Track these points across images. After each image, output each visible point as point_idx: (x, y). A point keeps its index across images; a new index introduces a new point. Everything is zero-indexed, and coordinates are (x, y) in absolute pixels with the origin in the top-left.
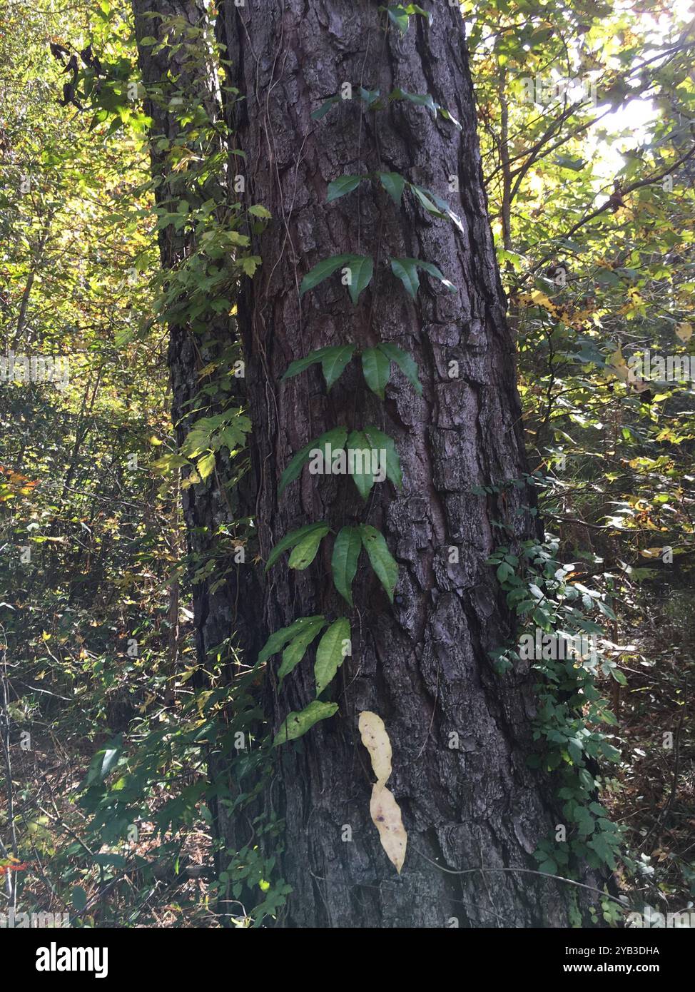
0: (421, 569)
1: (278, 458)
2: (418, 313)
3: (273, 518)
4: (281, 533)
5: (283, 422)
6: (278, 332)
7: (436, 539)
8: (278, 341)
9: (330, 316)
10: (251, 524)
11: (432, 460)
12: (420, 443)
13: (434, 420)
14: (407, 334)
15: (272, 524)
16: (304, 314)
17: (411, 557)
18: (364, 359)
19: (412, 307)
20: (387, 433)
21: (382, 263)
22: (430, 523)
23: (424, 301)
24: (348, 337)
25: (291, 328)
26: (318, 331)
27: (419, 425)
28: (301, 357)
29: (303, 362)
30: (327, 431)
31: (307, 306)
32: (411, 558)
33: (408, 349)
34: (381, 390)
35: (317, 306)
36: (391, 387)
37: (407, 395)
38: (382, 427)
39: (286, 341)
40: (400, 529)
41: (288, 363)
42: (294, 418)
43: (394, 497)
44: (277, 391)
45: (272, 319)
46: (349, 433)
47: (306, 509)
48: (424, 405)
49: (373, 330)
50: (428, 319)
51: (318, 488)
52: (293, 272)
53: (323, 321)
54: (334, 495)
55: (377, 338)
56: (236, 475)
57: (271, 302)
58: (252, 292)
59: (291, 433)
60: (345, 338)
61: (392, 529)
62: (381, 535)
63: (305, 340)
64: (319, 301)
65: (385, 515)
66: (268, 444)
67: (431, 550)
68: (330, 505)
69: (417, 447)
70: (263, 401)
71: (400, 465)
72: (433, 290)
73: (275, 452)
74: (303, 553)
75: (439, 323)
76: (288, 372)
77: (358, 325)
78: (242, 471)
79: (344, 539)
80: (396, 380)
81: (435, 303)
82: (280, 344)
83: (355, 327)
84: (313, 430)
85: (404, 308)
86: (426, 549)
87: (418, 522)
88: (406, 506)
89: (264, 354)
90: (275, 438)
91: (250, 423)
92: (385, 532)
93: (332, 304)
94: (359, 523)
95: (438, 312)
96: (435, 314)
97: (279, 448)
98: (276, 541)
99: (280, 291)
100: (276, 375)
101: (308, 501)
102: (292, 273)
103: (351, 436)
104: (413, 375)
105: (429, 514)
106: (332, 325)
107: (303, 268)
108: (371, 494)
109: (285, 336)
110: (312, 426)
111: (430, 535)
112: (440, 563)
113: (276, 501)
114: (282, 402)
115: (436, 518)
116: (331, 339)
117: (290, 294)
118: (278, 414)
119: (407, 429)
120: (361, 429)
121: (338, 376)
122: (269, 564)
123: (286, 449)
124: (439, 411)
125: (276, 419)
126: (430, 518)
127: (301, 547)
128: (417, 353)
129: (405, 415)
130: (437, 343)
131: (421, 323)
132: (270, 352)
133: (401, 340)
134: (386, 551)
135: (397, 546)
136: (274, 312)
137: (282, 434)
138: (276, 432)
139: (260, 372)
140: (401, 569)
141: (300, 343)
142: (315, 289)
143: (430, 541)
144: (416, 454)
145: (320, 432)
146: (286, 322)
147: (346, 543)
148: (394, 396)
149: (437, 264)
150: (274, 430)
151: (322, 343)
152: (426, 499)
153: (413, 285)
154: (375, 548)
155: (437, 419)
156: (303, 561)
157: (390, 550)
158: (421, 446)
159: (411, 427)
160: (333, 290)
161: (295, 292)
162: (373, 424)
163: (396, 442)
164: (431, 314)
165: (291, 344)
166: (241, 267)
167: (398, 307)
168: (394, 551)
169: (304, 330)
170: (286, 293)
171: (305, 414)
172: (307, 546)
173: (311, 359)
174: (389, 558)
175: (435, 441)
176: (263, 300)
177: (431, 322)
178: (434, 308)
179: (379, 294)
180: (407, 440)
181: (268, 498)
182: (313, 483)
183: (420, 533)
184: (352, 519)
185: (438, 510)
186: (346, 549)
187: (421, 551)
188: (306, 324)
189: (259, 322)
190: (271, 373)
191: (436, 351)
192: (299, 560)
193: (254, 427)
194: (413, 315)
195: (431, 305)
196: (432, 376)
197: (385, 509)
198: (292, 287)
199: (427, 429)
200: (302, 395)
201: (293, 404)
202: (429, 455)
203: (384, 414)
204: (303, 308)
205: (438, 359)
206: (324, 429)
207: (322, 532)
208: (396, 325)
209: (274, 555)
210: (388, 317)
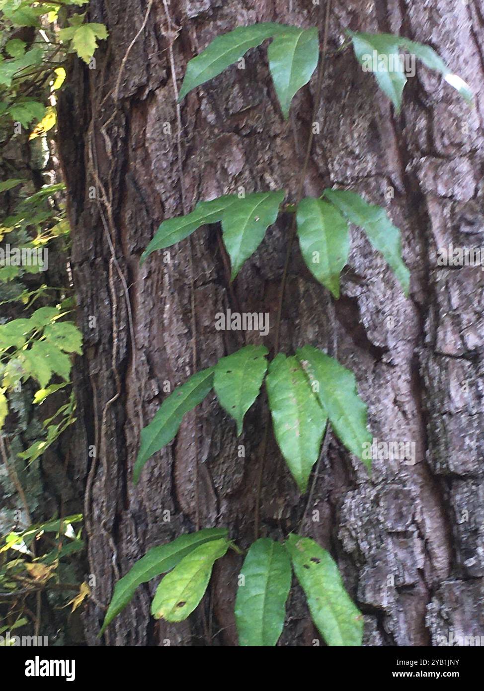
0: (403, 626)
1: (130, 404)
2: (398, 137)
3: (118, 519)
4: (133, 549)
5: (142, 335)
6: (136, 164)
7: (433, 569)
8: (135, 183)
9: (236, 138)
10: (69, 532)
11: (425, 416)
12: (401, 381)
13: (428, 339)
14: (379, 175)
15: (116, 532)
16: (186, 133)
17: (386, 601)
18: (300, 219)
19: (389, 125)
20: (341, 361)
21: (333, 42)
22: (421, 536)
23: (410, 116)
24: (268, 177)
25: (160, 160)
26: (211, 164)
27: (401, 346)
28: (180, 212)
29: (184, 222)
30: (226, 354)
31: (191, 118)
32: (385, 604)
33: (379, 201)
34: (333, 277)
35: (211, 118)
36: (350, 274)
37: (379, 289)
38: (330, 350)
39: (150, 183)
40: (364, 546)
41: (155, 224)
42: (163, 328)
43: (353, 485)
44: (131, 278)
45: (125, 141)
46: (270, 358)
47: (183, 504)
48: (409, 309)
49: (313, 164)
50: (418, 148)
51: (208, 462)
52: (166, 54)
53: (222, 145)
54: (239, 477)
55: (321, 179)
56: (43, 438)
57: (122, 109)
58: (87, 90)
59: (156, 357)
60: (262, 178)
61: (349, 546)
62: (329, 558)
63: (186, 182)
64: (215, 108)
65: (335, 519)
66: (111, 377)
67: (421, 589)
68: (230, 497)
69: (396, 389)
70: (103, 295)
71: (366, 422)
72: (427, 95)
73: (124, 391)
74: (180, 588)
75: (437, 155)
76: (154, 242)
77: (287, 155)
78: (53, 431)
79: (259, 563)
80: (358, 261)
81: (430, 119)
82: (138, 188)
83: (281, 158)
84: (199, 351)
85: (373, 126)
86: (412, 586)
87: (398, 534)
88: (376, 502)
89: (108, 205)
90: (125, 365)
91: (79, 337)
92: (335, 549)
93: (240, 115)
94: (285, 533)
95: (437, 135)
96: (430, 139)
97: (133, 386)
98: (123, 566)
99: (141, 88)
100: (130, 246)
101: (186, 487)
102: (163, 55)
103: (275, 362)
104: (393, 251)
105: (418, 518)
106: (239, 155)
107: (185, 48)
108: (311, 477)
109: (148, 173)
110: (198, 343)
111: (421, 561)
112: (439, 616)
113: (125, 488)
114: (140, 297)
115: (432, 525)
116: (236, 179)
117: (160, 94)
118: (131, 320)
119: (378, 353)
120: (291, 352)
121: (252, 250)
122: (112, 609)
123: (147, 387)
124: (438, 322)
125: (127, 330)
126: (420, 526)
127: (174, 576)
128: (398, 210)
129: (374, 327)
130: (434, 193)
131: (404, 156)
132: (119, 203)
133: (367, 185)
134: (340, 589)
135: (357, 579)
136: (128, 129)
137: (138, 359)
138: (129, 353)
139: (99, 241)
140: (366, 626)
141: (177, 186)
142: (207, 86)
143: (421, 572)
144: (395, 402)
145: (213, 357)
146: (152, 147)
147: (264, 571)
148: (354, 291)
149: (435, 47)
150: (123, 351)
151: (220, 188)
152: (414, 489)
153: (395, 83)
154: (317, 583)
155: (435, 338)
156: (180, 604)
157: (345, 585)
158: (404, 386)
159: (386, 350)
160: (242, 89)
161: (170, 91)
162: (315, 343)
163: (359, 379)
164: (422, 139)
165: (159, 187)
166: (69, 43)
167: (362, 125)
168: (353, 590)
169: (185, 164)
170: (152, 94)
171: (186, 320)
172: (188, 576)
173: (201, 216)
174: (344, 603)
175: (432, 379)
176: (109, 106)
177: (423, 154)
178: (430, 129)
179: (328, 100)
180: (377, 376)
181: (109, 480)
182: (199, 453)
183: (402, 555)
184: (273, 524)
185: (436, 511)
186: (262, 582)
187: (402, 590)
188: (189, 152)
189: (100, 147)
190: (119, 242)
191: (433, 208)
192: (173, 602)
193: (86, 344)
194: (389, 140)
195: (422, 123)
196: (425, 254)
197: (335, 507)
198: (164, 83)
199: (416, 356)
200: (179, 286)
201: (162, 301)
202: (420, 404)
203: (335, 324)
204: (183, 123)
205: (436, 224)
206: (221, 351)
207: (216, 548)
208: (357, 157)
209: (123, 591)
210: (343, 140)
